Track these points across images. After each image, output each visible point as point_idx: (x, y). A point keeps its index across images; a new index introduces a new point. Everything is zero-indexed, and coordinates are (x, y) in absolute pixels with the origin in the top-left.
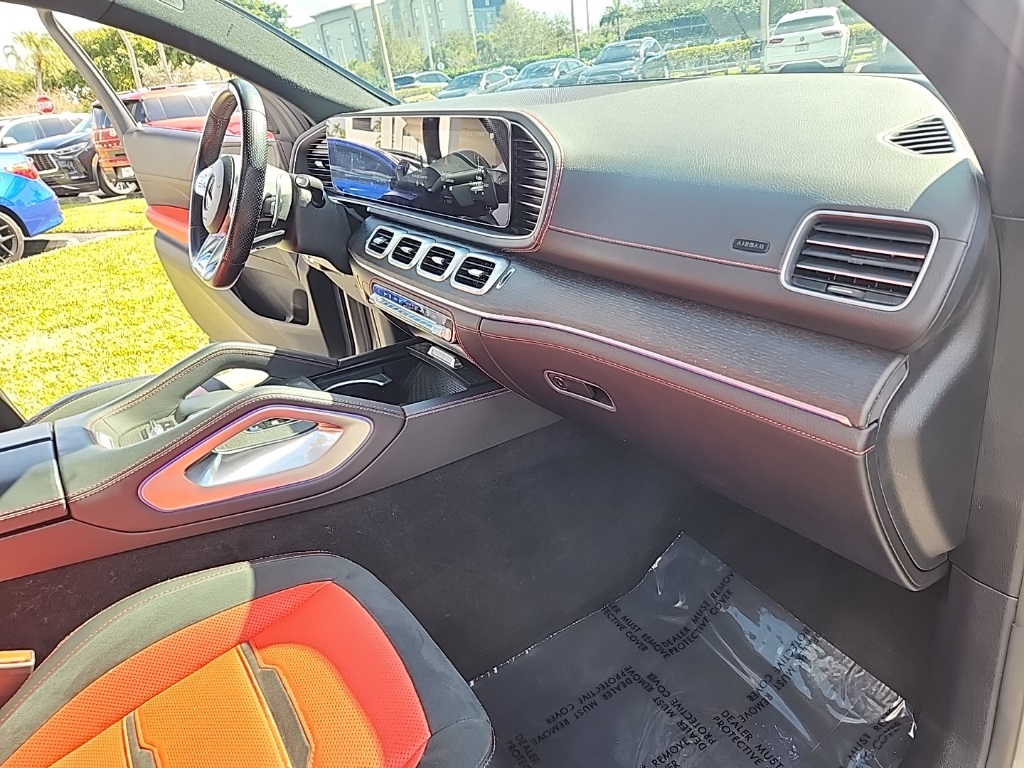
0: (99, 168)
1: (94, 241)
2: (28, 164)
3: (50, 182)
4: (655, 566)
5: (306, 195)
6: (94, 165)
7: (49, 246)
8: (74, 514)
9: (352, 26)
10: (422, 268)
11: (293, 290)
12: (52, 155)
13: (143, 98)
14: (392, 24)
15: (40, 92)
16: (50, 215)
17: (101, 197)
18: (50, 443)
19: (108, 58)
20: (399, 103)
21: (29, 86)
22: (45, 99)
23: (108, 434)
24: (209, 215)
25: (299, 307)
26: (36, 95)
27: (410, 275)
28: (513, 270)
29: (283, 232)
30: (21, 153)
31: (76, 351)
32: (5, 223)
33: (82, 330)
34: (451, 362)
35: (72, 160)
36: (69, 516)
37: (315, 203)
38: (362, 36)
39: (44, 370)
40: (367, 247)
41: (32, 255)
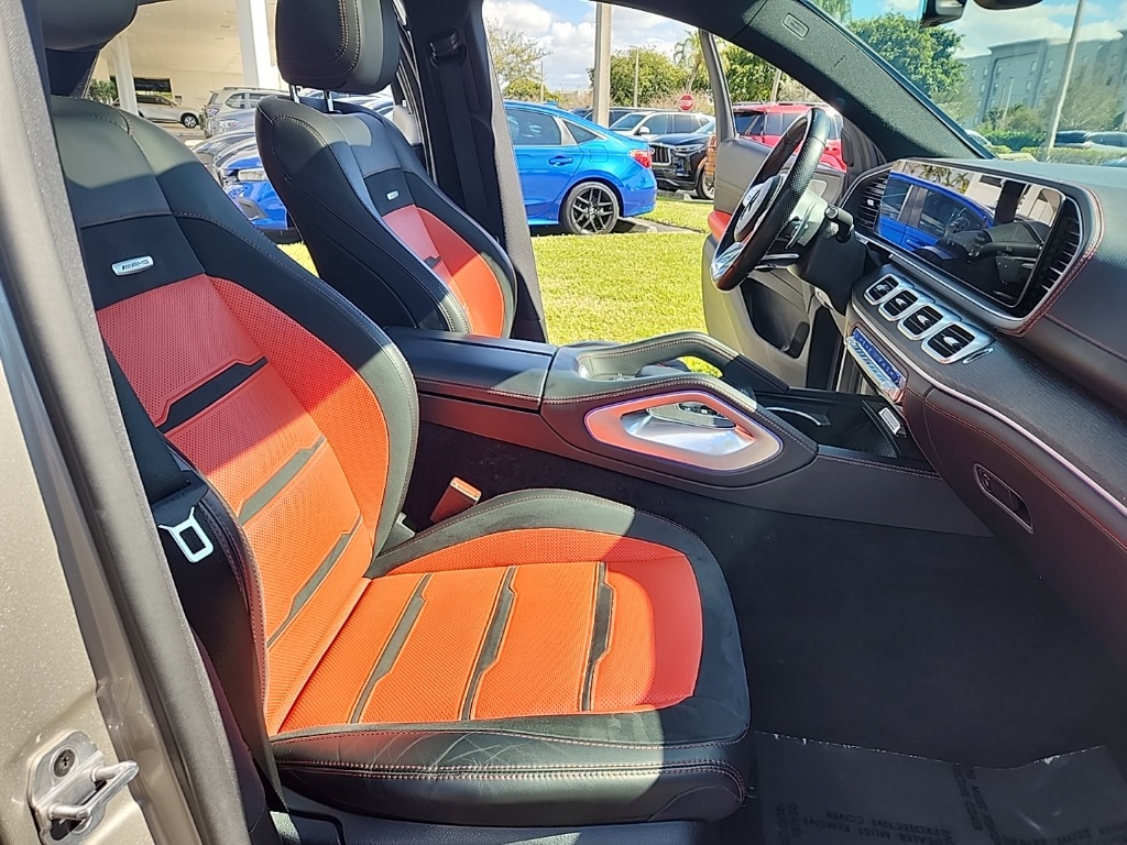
0: (703, 170)
1: (669, 233)
2: (647, 153)
3: (657, 174)
4: (1048, 761)
5: (834, 227)
6: (700, 167)
7: (634, 229)
8: (542, 413)
9: (1035, 64)
10: (904, 324)
11: (799, 322)
12: (671, 150)
13: (768, 111)
14: (1091, 67)
15: (688, 91)
16: (644, 203)
17: (693, 197)
18: (550, 358)
19: (757, 68)
20: (992, 157)
21: (682, 83)
22: (689, 98)
23: (588, 369)
24: (741, 224)
25: (798, 339)
26: (683, 92)
27: (891, 328)
28: (991, 350)
29: (797, 256)
30: (647, 142)
31: (612, 321)
32: (610, 201)
33: (624, 305)
34: (895, 427)
35: (684, 158)
36: (538, 412)
37: (839, 238)
38: (1043, 77)
39: (583, 327)
40: (868, 291)
41: (617, 232)
